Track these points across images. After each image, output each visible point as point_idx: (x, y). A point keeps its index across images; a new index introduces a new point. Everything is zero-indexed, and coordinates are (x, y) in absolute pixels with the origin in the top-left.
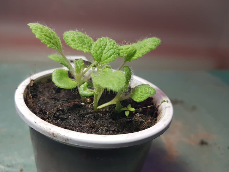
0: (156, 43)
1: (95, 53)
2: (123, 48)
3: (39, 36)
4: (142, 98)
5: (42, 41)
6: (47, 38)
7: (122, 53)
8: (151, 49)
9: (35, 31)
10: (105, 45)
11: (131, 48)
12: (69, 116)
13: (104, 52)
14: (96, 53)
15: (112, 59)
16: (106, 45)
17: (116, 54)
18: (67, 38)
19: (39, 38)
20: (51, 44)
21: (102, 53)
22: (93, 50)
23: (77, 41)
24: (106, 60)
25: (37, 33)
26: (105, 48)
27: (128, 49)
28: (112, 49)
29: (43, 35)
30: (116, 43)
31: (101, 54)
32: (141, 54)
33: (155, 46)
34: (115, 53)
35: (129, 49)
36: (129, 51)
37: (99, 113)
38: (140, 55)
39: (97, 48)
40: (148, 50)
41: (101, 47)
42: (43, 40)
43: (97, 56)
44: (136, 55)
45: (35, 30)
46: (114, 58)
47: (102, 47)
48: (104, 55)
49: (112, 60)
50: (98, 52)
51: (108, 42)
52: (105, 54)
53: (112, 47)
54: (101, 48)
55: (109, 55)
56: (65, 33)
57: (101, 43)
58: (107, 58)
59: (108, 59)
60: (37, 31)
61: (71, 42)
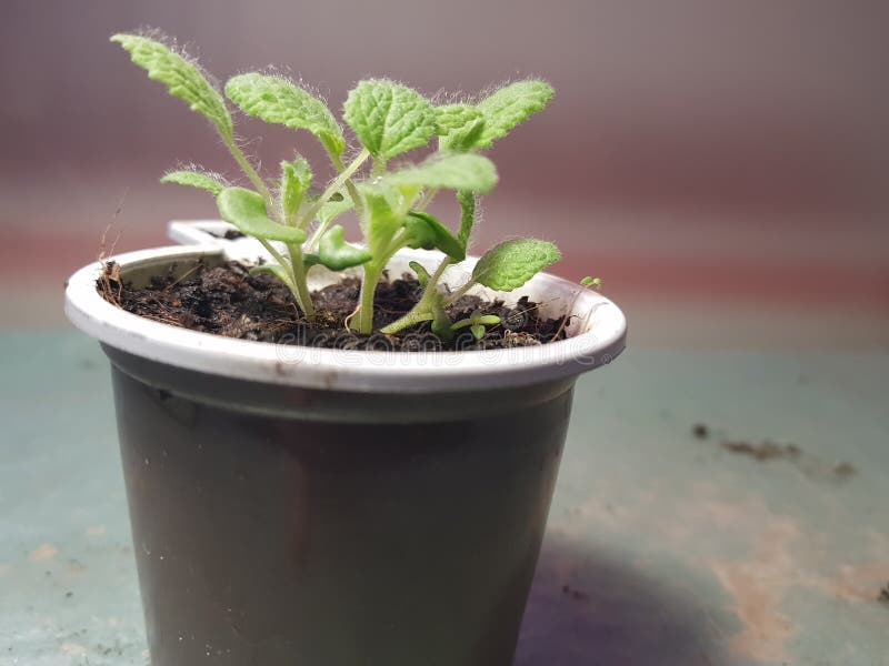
0: (540, 92)
1: (361, 123)
2: (445, 111)
3: (162, 72)
5: (173, 90)
6: (187, 82)
7: (443, 123)
8: (531, 109)
9: (144, 57)
10: (387, 100)
13: (389, 118)
14: (363, 122)
15: (418, 140)
16: (390, 99)
17: (426, 125)
18: (243, 95)
19: (159, 77)
20: (201, 103)
21: (382, 124)
22: (353, 115)
23: (282, 101)
24: (397, 142)
25: (154, 62)
26: (387, 107)
28: (411, 109)
29: (172, 72)
30: (420, 96)
31: (379, 127)
33: (542, 101)
34: (424, 122)
35: (463, 113)
38: (501, 132)
39: (364, 107)
40: (521, 114)
41: (376, 105)
42: (175, 86)
43: (366, 133)
44: (484, 134)
46: (423, 136)
47: (379, 104)
48: (389, 132)
50: (370, 120)
51: (394, 91)
52: (391, 126)
53: (409, 104)
54: (375, 110)
55: (404, 129)
56: (233, 80)
57: (375, 94)
58: (400, 139)
59: (405, 140)
60: (149, 56)
61: (262, 104)
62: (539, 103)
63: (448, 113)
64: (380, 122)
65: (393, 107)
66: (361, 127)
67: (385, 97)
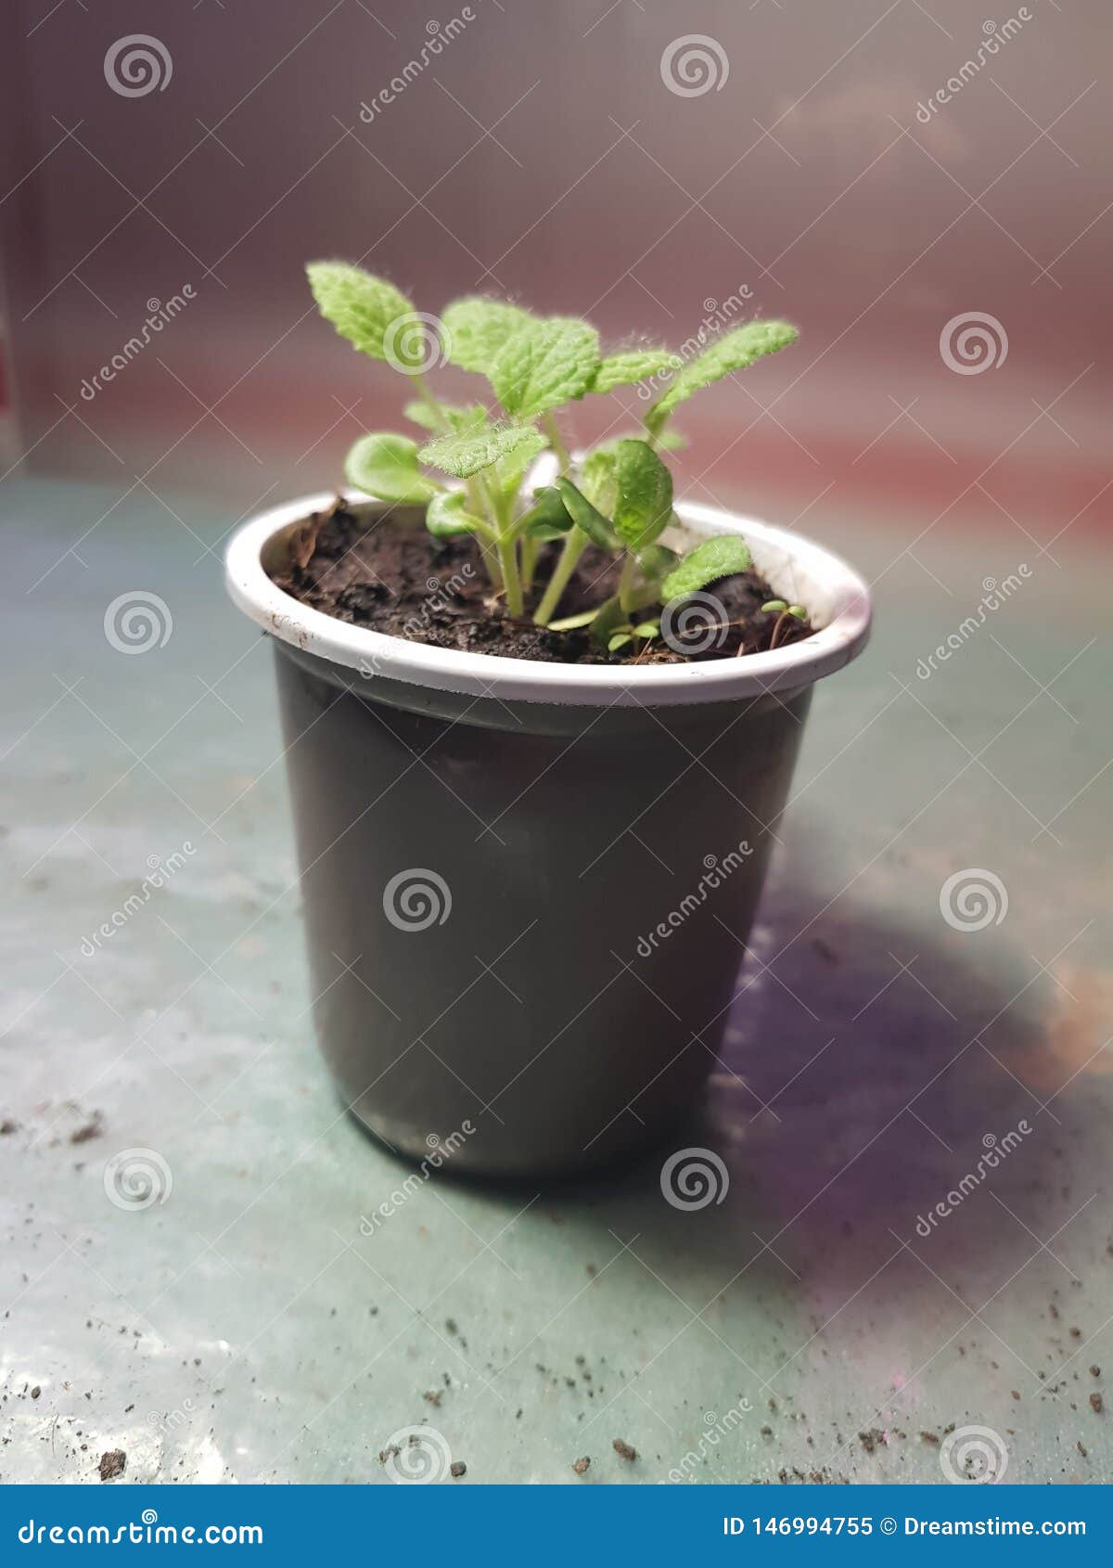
1: (503, 374)
3: (334, 310)
4: (685, 583)
5: (340, 329)
6: (362, 319)
7: (606, 378)
9: (324, 293)
10: (545, 347)
11: (653, 360)
12: (396, 613)
13: (536, 371)
14: (507, 373)
15: (557, 398)
16: (550, 346)
17: (576, 380)
19: (331, 314)
20: (372, 341)
21: (529, 376)
23: (476, 338)
24: (537, 400)
26: (542, 356)
27: (638, 364)
29: (348, 308)
31: (525, 378)
32: (687, 388)
34: (575, 376)
35: (643, 366)
36: (639, 374)
37: (504, 623)
39: (512, 357)
41: (530, 352)
42: (344, 324)
45: (326, 288)
46: (565, 394)
47: (534, 353)
48: (535, 384)
49: (554, 403)
50: (515, 370)
51: (564, 334)
52: (537, 378)
53: (570, 352)
54: (526, 358)
55: (549, 383)
57: (535, 339)
58: (540, 396)
59: (545, 398)
61: (453, 339)
62: (744, 357)
63: (623, 365)
64: (526, 373)
65: (547, 359)
66: (503, 378)
67: (544, 343)
